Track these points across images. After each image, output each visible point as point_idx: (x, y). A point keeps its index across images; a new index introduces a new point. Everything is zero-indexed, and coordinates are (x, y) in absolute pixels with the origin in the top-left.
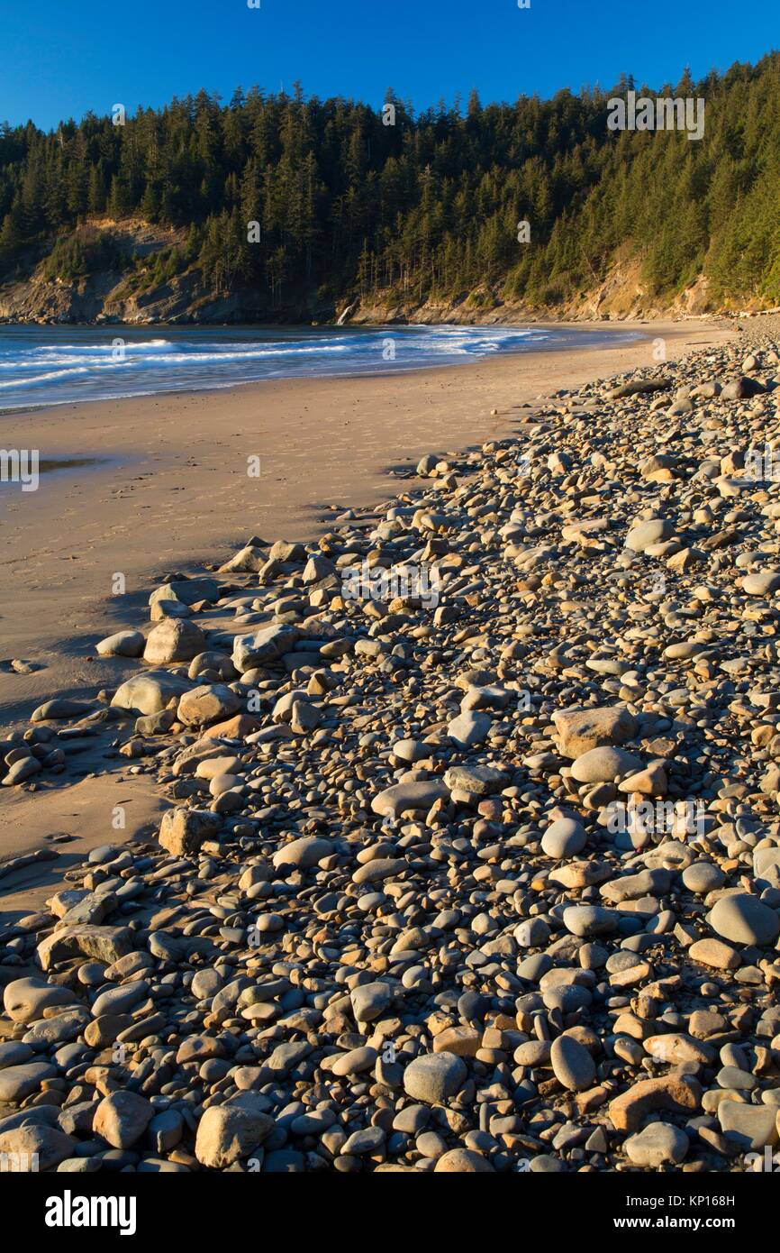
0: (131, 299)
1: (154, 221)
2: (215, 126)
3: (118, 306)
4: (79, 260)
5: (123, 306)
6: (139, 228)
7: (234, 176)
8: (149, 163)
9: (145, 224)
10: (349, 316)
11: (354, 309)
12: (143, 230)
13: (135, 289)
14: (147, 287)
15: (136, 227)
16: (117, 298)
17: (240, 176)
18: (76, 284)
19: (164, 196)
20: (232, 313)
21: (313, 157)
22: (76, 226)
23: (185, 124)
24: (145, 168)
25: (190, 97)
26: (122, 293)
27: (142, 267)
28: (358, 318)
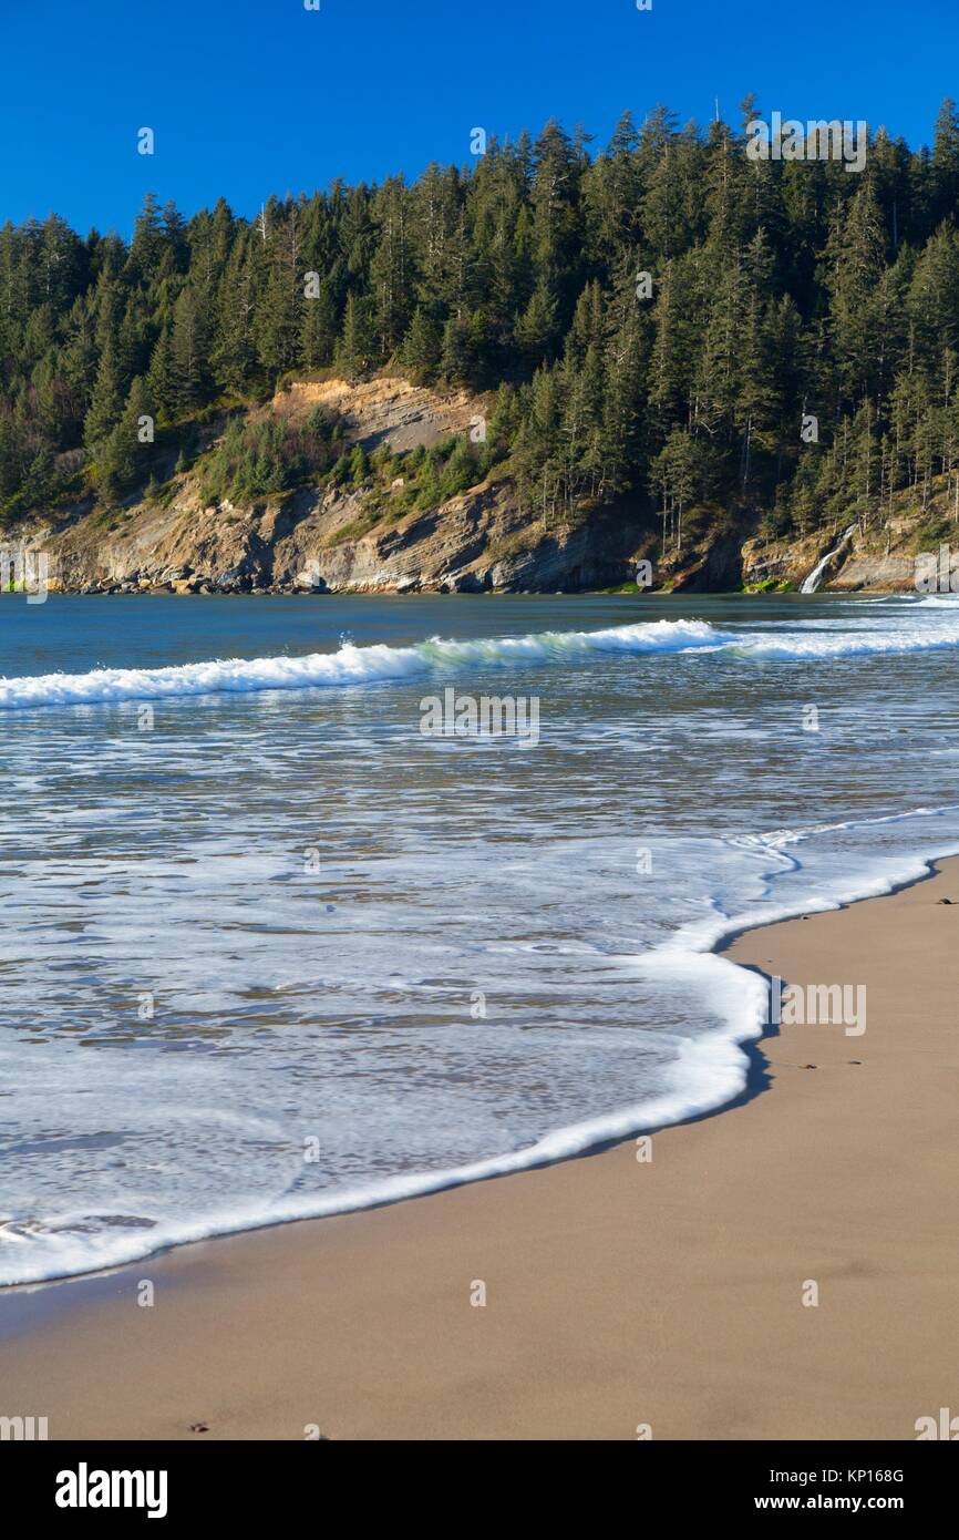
0: (366, 540)
1: (426, 381)
2: (570, 193)
3: (340, 556)
4: (270, 464)
5: (350, 557)
6: (396, 397)
7: (596, 286)
8: (427, 267)
9: (409, 389)
10: (828, 573)
11: (842, 558)
12: (403, 401)
13: (377, 518)
14: (401, 515)
15: (390, 394)
16: (338, 539)
17: (607, 286)
18: (259, 512)
19: (448, 331)
20: (577, 567)
21: (765, 243)
22: (271, 397)
23: (510, 192)
24: (421, 277)
25: (527, 141)
26: (348, 530)
27: (394, 476)
28: (847, 578)
